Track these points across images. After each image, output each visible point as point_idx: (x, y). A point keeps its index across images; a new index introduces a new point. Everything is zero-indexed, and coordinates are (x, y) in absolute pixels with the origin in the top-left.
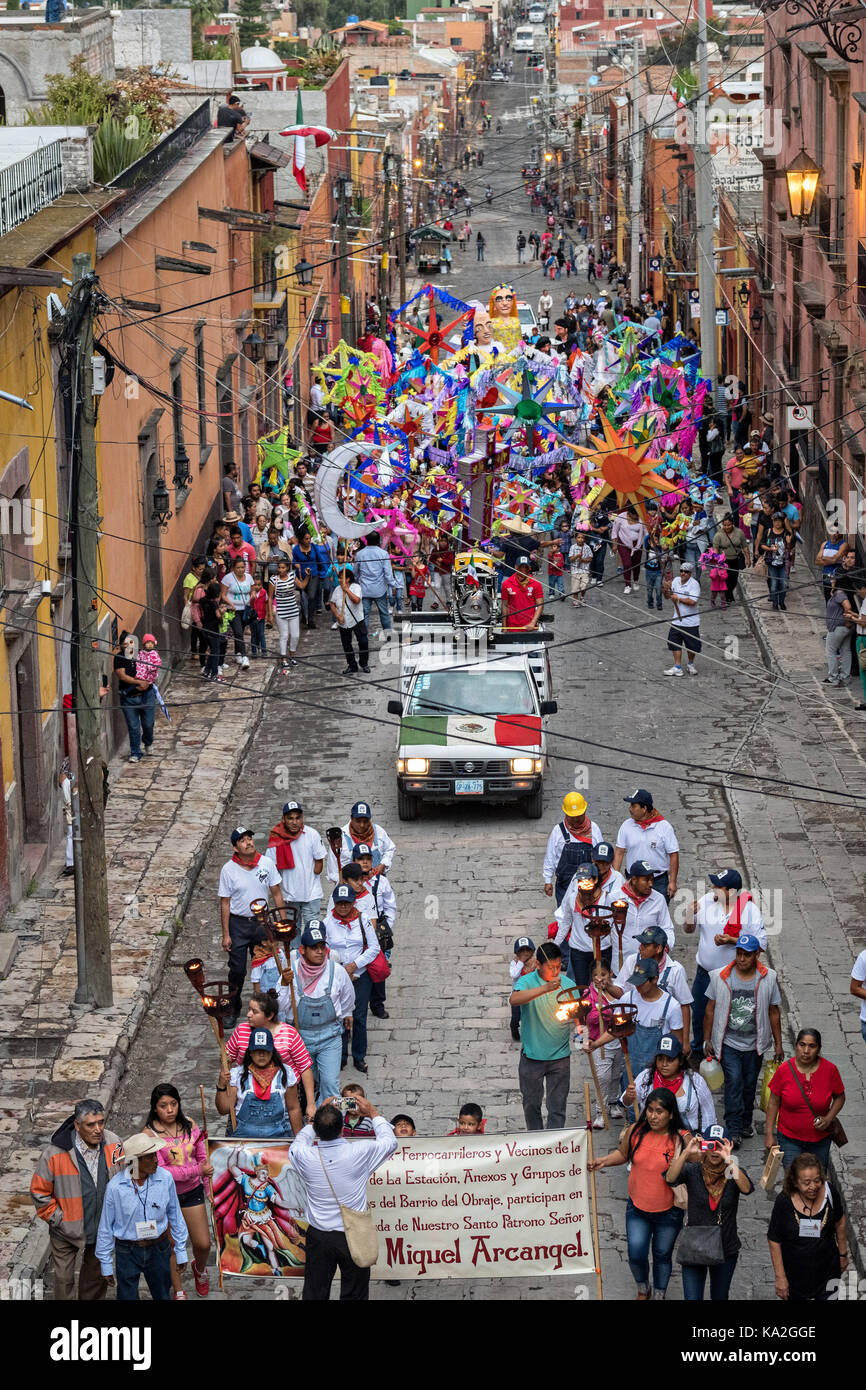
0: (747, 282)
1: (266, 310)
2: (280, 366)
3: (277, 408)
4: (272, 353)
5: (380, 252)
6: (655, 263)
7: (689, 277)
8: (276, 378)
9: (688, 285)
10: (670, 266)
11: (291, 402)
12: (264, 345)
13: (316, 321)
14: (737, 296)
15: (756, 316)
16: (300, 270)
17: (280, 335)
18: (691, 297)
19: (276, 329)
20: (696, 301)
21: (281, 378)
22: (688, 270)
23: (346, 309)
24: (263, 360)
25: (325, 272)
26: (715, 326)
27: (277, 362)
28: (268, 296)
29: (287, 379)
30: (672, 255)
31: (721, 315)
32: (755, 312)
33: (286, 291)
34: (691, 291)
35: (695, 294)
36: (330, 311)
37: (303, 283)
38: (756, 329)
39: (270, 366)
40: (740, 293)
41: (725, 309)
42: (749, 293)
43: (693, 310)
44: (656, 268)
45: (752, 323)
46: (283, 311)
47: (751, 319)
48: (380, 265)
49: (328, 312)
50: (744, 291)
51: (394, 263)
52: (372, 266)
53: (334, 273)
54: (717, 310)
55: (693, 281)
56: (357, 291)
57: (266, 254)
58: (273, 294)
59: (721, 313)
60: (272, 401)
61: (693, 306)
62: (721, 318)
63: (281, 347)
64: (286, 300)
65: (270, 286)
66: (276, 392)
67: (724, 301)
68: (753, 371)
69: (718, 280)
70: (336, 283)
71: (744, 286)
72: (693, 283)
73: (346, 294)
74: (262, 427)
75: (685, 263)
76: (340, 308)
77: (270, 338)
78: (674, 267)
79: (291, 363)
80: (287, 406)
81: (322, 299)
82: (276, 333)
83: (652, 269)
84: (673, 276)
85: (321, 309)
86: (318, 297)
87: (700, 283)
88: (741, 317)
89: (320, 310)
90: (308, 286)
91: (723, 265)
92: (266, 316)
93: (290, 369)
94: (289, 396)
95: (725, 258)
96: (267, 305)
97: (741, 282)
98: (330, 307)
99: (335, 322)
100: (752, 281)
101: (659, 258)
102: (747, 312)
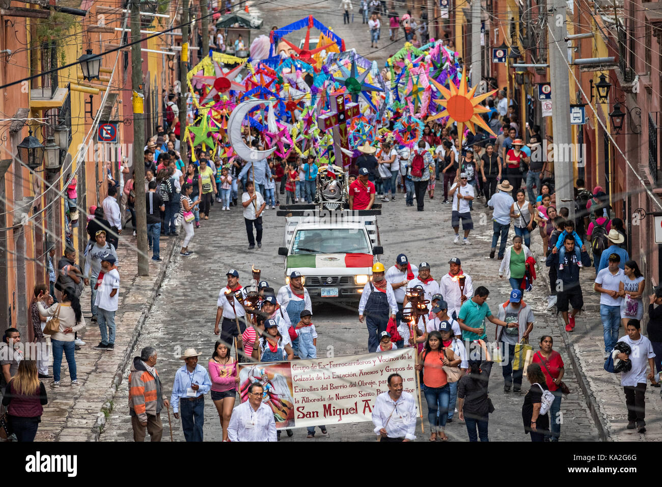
0: (606, 73)
1: (46, 110)
2: (62, 173)
3: (58, 220)
4: (52, 159)
5: (179, 42)
6: (500, 53)
7: (539, 70)
8: (58, 187)
9: (538, 78)
10: (517, 57)
11: (76, 216)
12: (43, 149)
13: (103, 123)
14: (595, 90)
15: (617, 112)
16: (85, 61)
17: (62, 139)
18: (541, 93)
19: (57, 131)
20: (548, 96)
21: (63, 188)
22: (538, 61)
23: (139, 108)
24: (42, 167)
25: (114, 62)
26: (570, 125)
27: (59, 169)
28: (48, 92)
29: (69, 190)
30: (519, 44)
31: (577, 113)
32: (617, 108)
33: (69, 87)
34: (541, 85)
35: (546, 89)
36: (121, 112)
37: (89, 78)
38: (617, 128)
39: (50, 174)
40: (598, 87)
41: (581, 106)
42: (609, 87)
43: (544, 107)
44: (500, 59)
45: (612, 122)
46: (65, 110)
47: (611, 116)
48: (179, 58)
49: (118, 112)
50: (603, 83)
51: (195, 55)
52: (169, 58)
53: (125, 67)
54: (572, 106)
55: (543, 72)
56: (152, 88)
57: (45, 46)
58: (53, 92)
59: (576, 110)
60: (52, 214)
61: (543, 103)
62: (576, 116)
63: (62, 153)
64: (69, 96)
65: (48, 78)
66: (58, 202)
67: (579, 96)
68: (614, 179)
69: (572, 71)
70: (128, 77)
71: (603, 78)
72: (544, 76)
73: (139, 90)
74: (41, 246)
75: (534, 52)
76: (133, 108)
77: (50, 141)
78: (522, 59)
79: (75, 170)
80: (70, 219)
81: (111, 97)
82: (56, 137)
83: (496, 60)
84: (521, 69)
85: (110, 108)
86: (106, 94)
87: (552, 75)
88: (600, 114)
89: (108, 109)
90: (94, 81)
91: (578, 54)
92: (45, 115)
93: (74, 176)
94: (72, 210)
95: (579, 47)
96: (46, 103)
97: (599, 74)
98: (121, 106)
99: (125, 122)
100: (612, 73)
101: (504, 47)
102: (606, 109)
